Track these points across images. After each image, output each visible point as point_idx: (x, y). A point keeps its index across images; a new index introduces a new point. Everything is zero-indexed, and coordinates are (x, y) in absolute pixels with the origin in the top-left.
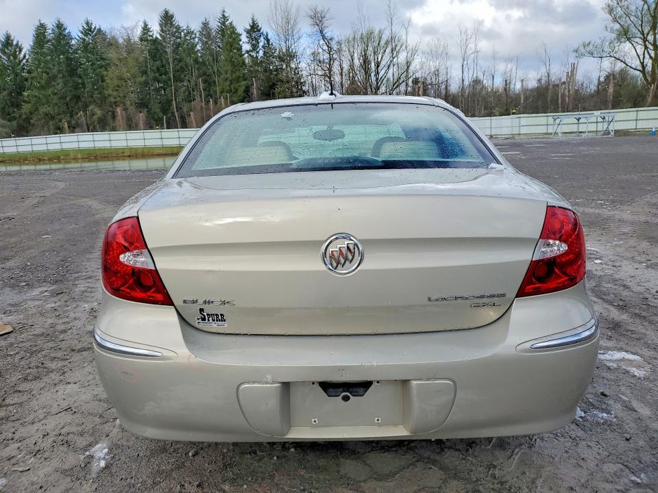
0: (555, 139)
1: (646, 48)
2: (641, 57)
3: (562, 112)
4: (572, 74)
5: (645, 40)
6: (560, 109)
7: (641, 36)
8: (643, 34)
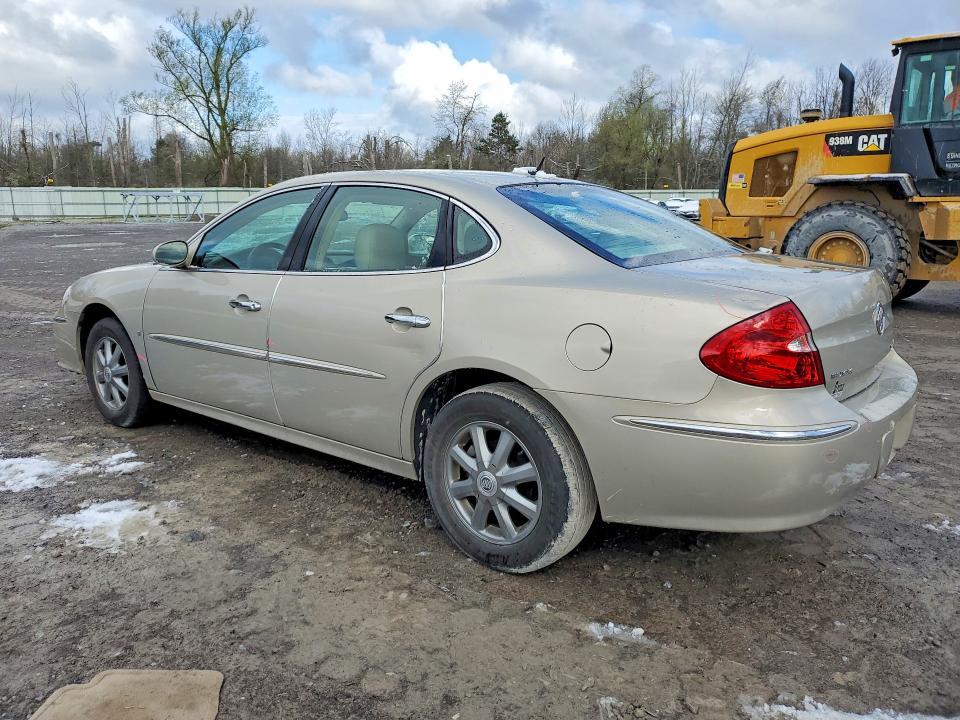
0: (130, 224)
1: (210, 110)
2: (206, 122)
3: (117, 187)
4: (123, 132)
5: (208, 101)
6: (115, 182)
7: (202, 95)
8: (205, 93)
